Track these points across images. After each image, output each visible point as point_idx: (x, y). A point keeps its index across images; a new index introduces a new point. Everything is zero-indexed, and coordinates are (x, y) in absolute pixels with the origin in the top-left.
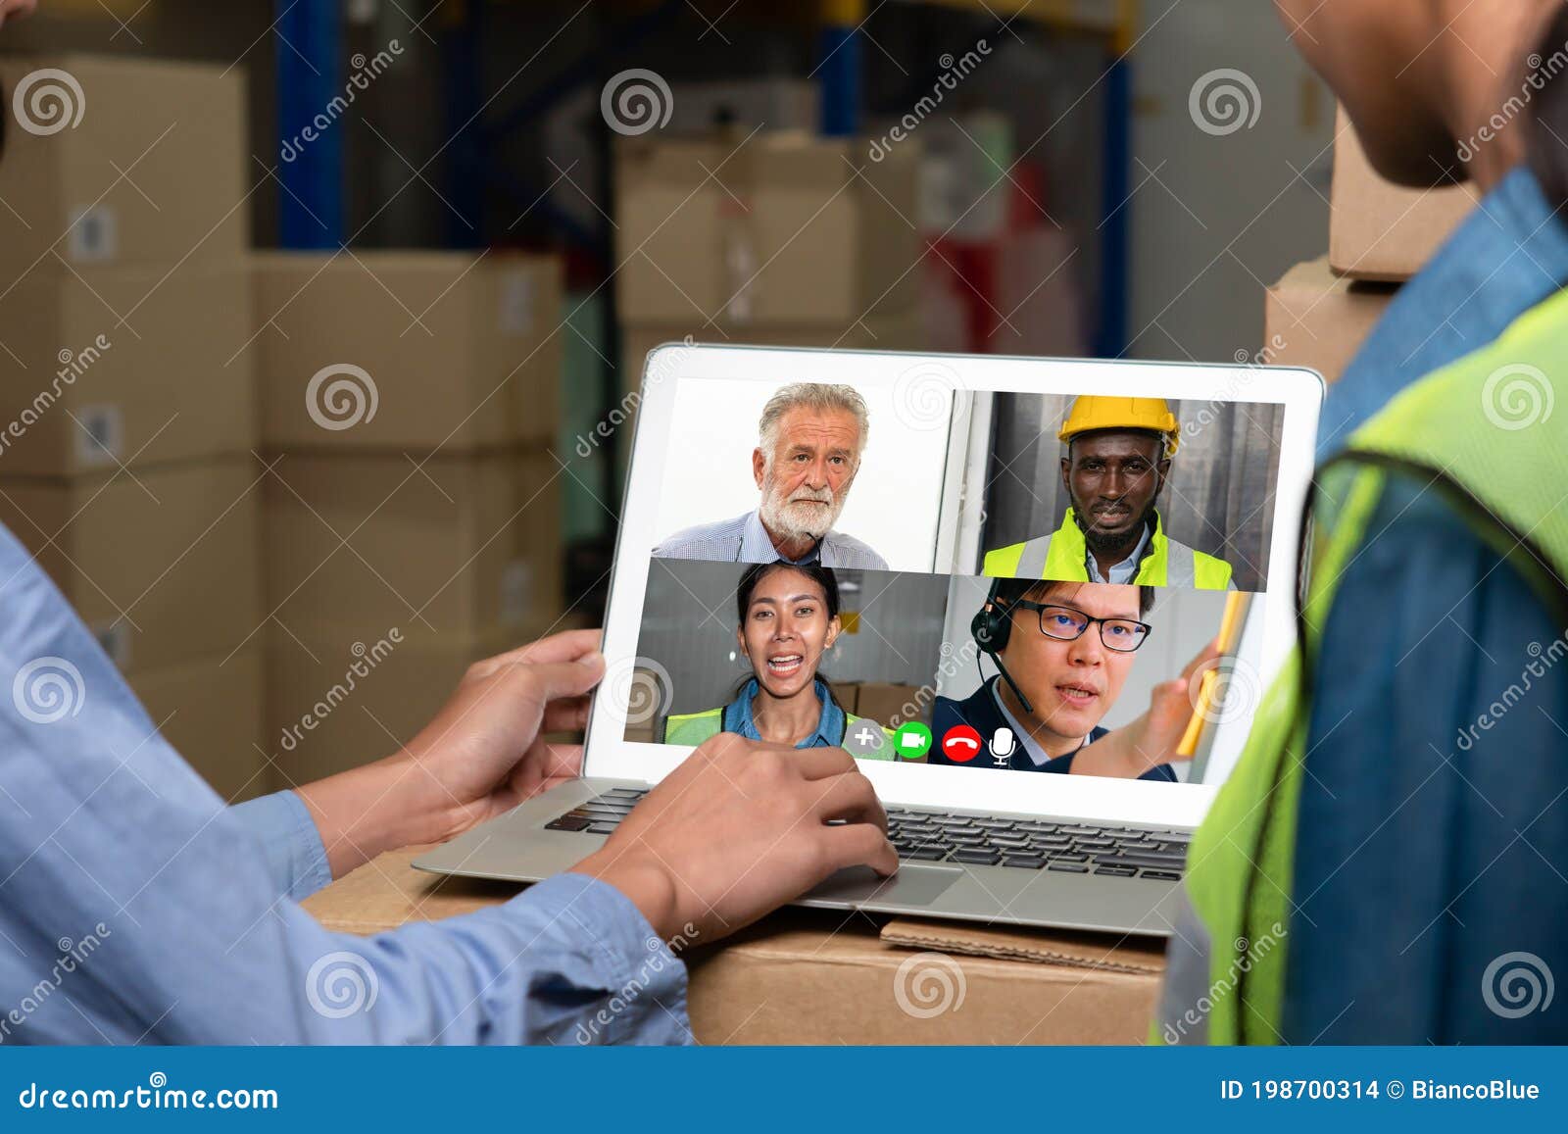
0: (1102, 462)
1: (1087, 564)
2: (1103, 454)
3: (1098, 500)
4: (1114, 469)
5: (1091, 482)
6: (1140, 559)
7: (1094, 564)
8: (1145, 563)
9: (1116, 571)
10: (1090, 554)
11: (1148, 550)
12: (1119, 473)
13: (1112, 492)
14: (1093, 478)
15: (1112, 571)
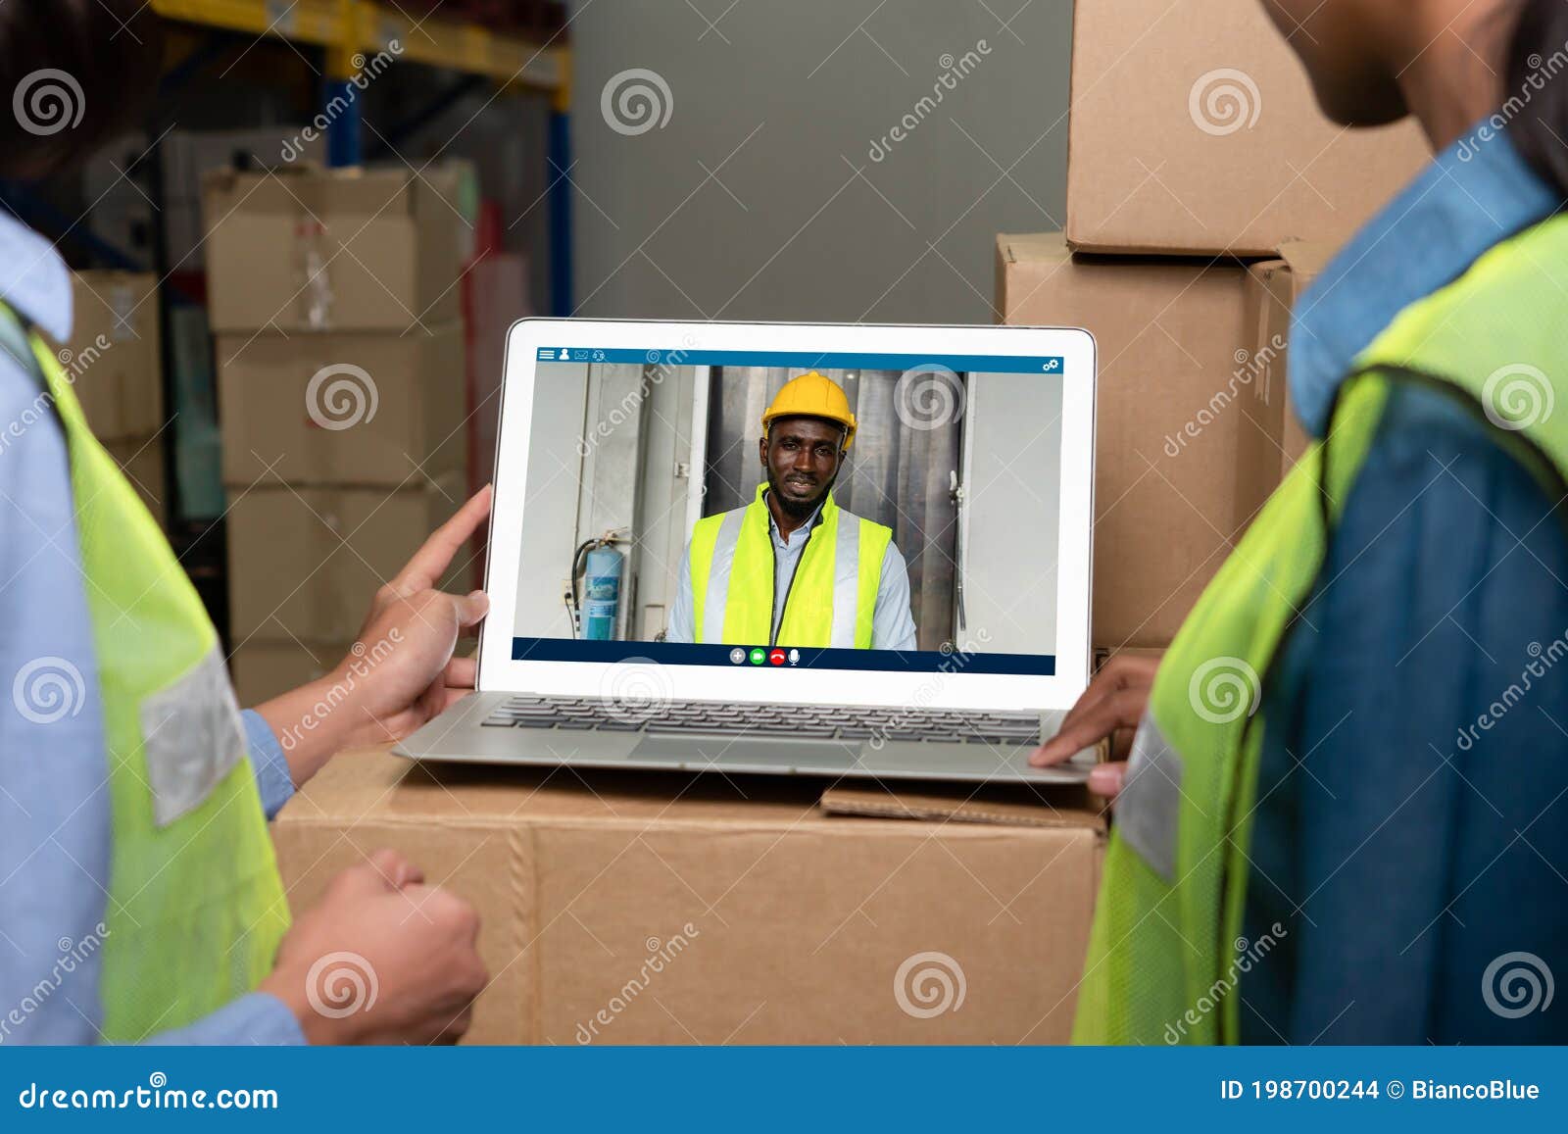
0: (798, 442)
1: (771, 532)
2: (800, 435)
3: (792, 471)
4: (807, 448)
5: (787, 457)
6: (813, 527)
7: (777, 531)
8: (815, 531)
9: (795, 536)
10: (773, 523)
11: (818, 521)
12: (812, 453)
13: (805, 467)
14: (789, 454)
15: (791, 536)
